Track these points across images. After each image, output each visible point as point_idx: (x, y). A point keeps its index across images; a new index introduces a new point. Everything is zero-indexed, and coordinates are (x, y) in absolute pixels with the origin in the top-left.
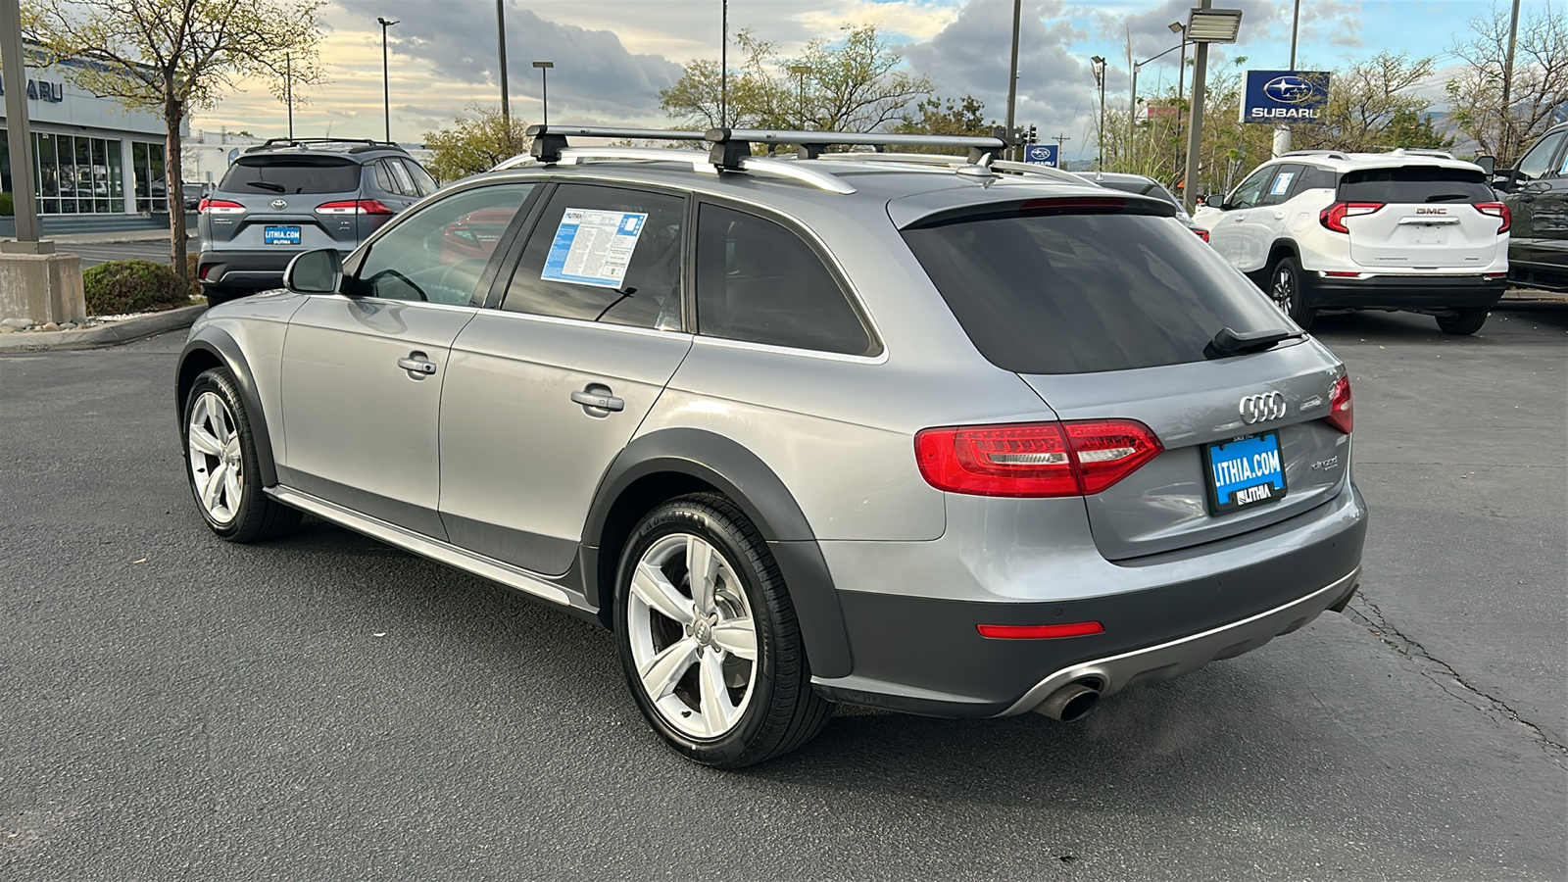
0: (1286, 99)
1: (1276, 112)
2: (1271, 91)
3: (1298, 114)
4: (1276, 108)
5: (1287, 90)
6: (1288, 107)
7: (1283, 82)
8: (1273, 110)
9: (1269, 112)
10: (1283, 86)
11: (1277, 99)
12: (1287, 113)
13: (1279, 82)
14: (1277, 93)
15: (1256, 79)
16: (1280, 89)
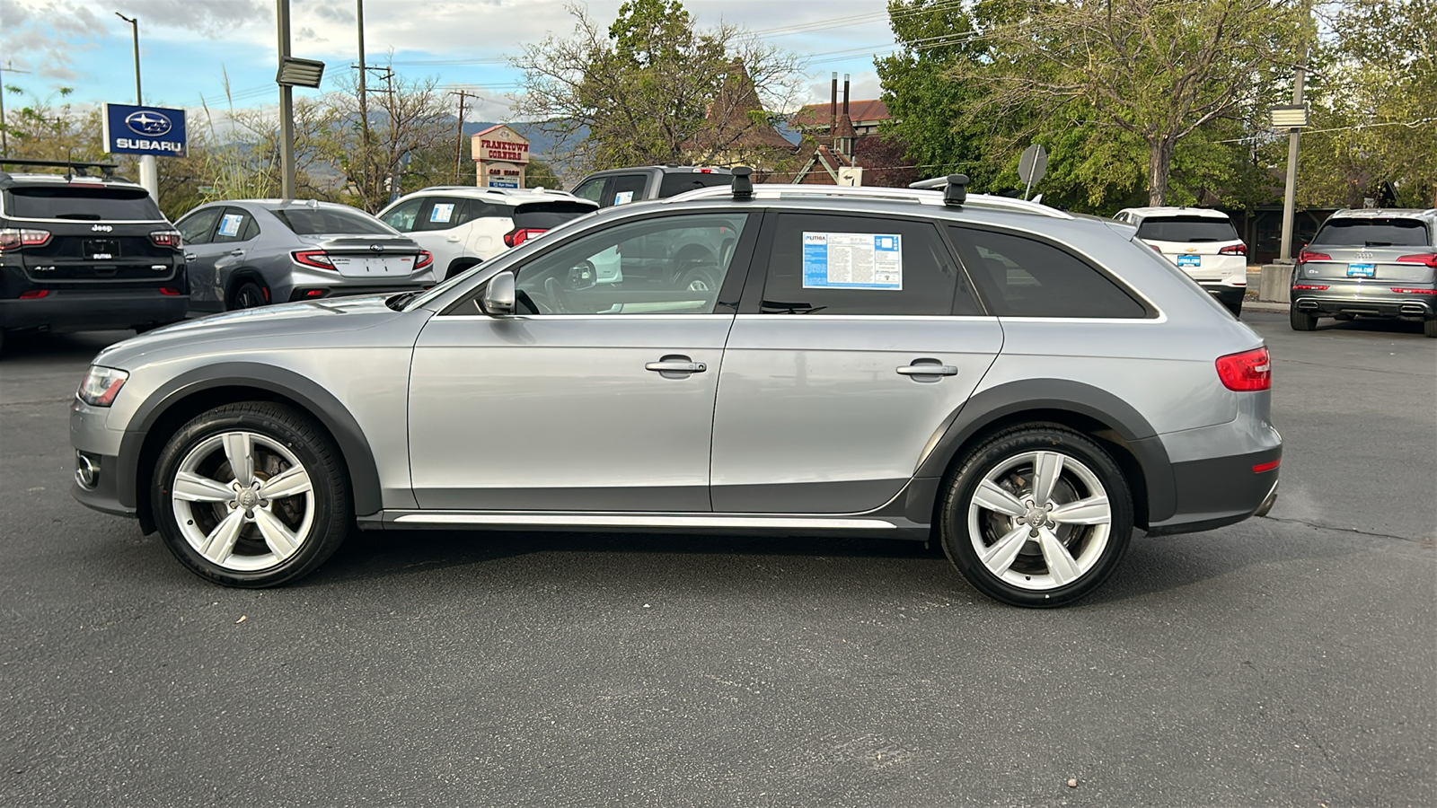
0: (147, 132)
1: (141, 144)
2: (132, 123)
3: (160, 145)
4: (140, 139)
5: (148, 124)
6: (151, 140)
7: (143, 116)
8: (137, 142)
9: (134, 144)
10: (144, 120)
11: (137, 131)
12: (151, 145)
13: (140, 116)
14: (138, 126)
15: (116, 112)
16: (140, 123)
